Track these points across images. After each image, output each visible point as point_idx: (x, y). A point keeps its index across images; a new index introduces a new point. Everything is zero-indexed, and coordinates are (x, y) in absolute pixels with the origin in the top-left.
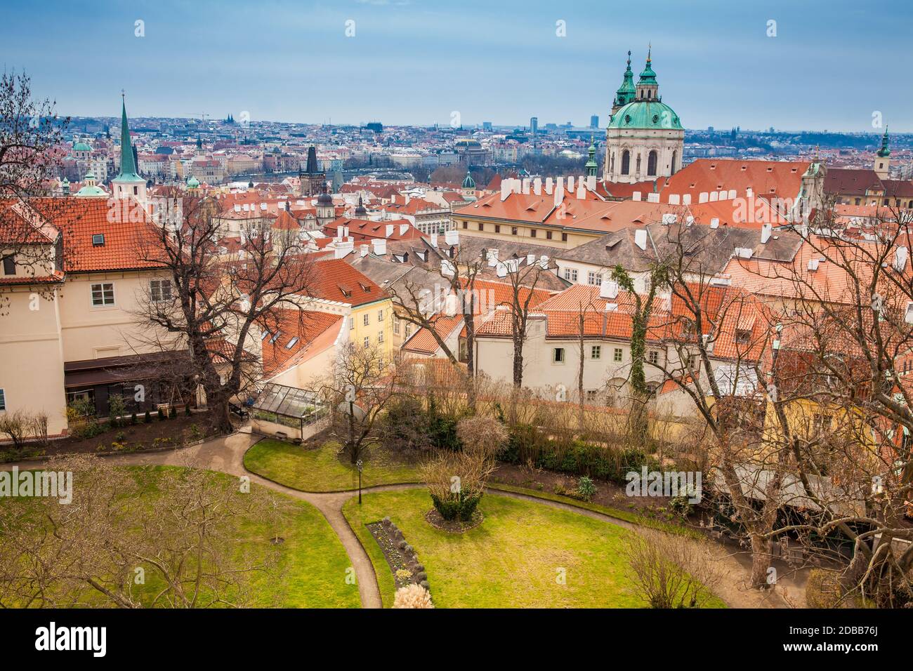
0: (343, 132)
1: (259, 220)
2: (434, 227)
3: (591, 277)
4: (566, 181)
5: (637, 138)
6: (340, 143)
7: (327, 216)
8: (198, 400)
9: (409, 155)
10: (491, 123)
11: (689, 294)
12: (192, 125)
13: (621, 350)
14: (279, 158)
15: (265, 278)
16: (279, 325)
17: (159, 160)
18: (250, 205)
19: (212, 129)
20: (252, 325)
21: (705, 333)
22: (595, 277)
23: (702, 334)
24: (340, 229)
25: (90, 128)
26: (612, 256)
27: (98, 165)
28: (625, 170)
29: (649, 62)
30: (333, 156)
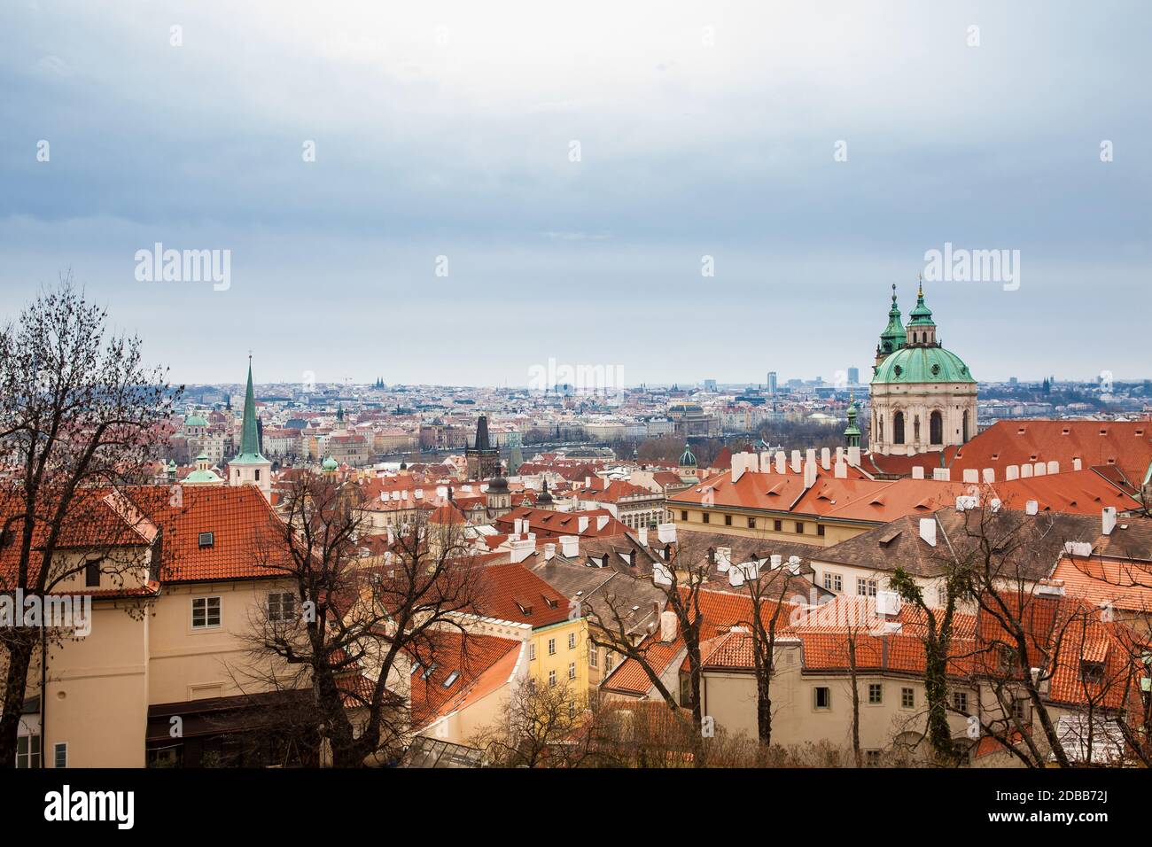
0: (523, 396)
1: (413, 512)
2: (642, 519)
3: (862, 585)
4: (818, 454)
5: (913, 395)
6: (519, 411)
7: (500, 506)
8: (321, 760)
9: (608, 425)
10: (714, 381)
11: (1004, 609)
12: (332, 391)
13: (911, 691)
14: (440, 431)
15: (418, 589)
16: (434, 655)
17: (289, 436)
18: (401, 492)
19: (356, 396)
20: (399, 655)
21: (1034, 667)
22: (867, 585)
23: (1029, 669)
24: (518, 523)
25: (207, 397)
26: (888, 556)
27: (214, 443)
28: (899, 438)
29: (920, 297)
30: (510, 428)
